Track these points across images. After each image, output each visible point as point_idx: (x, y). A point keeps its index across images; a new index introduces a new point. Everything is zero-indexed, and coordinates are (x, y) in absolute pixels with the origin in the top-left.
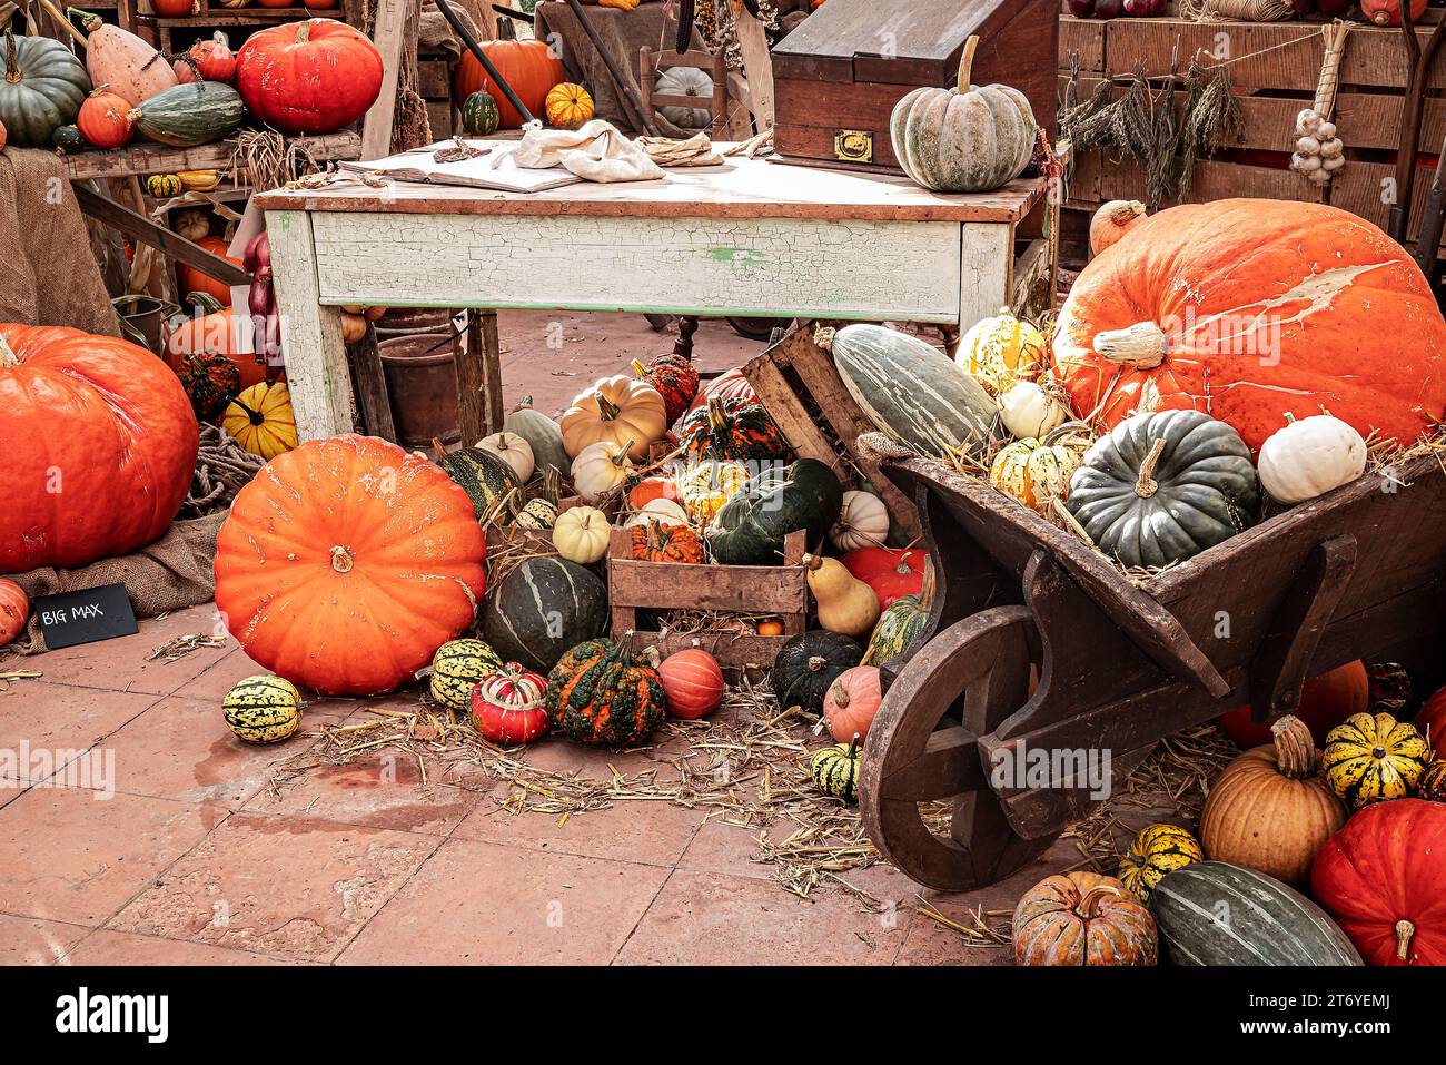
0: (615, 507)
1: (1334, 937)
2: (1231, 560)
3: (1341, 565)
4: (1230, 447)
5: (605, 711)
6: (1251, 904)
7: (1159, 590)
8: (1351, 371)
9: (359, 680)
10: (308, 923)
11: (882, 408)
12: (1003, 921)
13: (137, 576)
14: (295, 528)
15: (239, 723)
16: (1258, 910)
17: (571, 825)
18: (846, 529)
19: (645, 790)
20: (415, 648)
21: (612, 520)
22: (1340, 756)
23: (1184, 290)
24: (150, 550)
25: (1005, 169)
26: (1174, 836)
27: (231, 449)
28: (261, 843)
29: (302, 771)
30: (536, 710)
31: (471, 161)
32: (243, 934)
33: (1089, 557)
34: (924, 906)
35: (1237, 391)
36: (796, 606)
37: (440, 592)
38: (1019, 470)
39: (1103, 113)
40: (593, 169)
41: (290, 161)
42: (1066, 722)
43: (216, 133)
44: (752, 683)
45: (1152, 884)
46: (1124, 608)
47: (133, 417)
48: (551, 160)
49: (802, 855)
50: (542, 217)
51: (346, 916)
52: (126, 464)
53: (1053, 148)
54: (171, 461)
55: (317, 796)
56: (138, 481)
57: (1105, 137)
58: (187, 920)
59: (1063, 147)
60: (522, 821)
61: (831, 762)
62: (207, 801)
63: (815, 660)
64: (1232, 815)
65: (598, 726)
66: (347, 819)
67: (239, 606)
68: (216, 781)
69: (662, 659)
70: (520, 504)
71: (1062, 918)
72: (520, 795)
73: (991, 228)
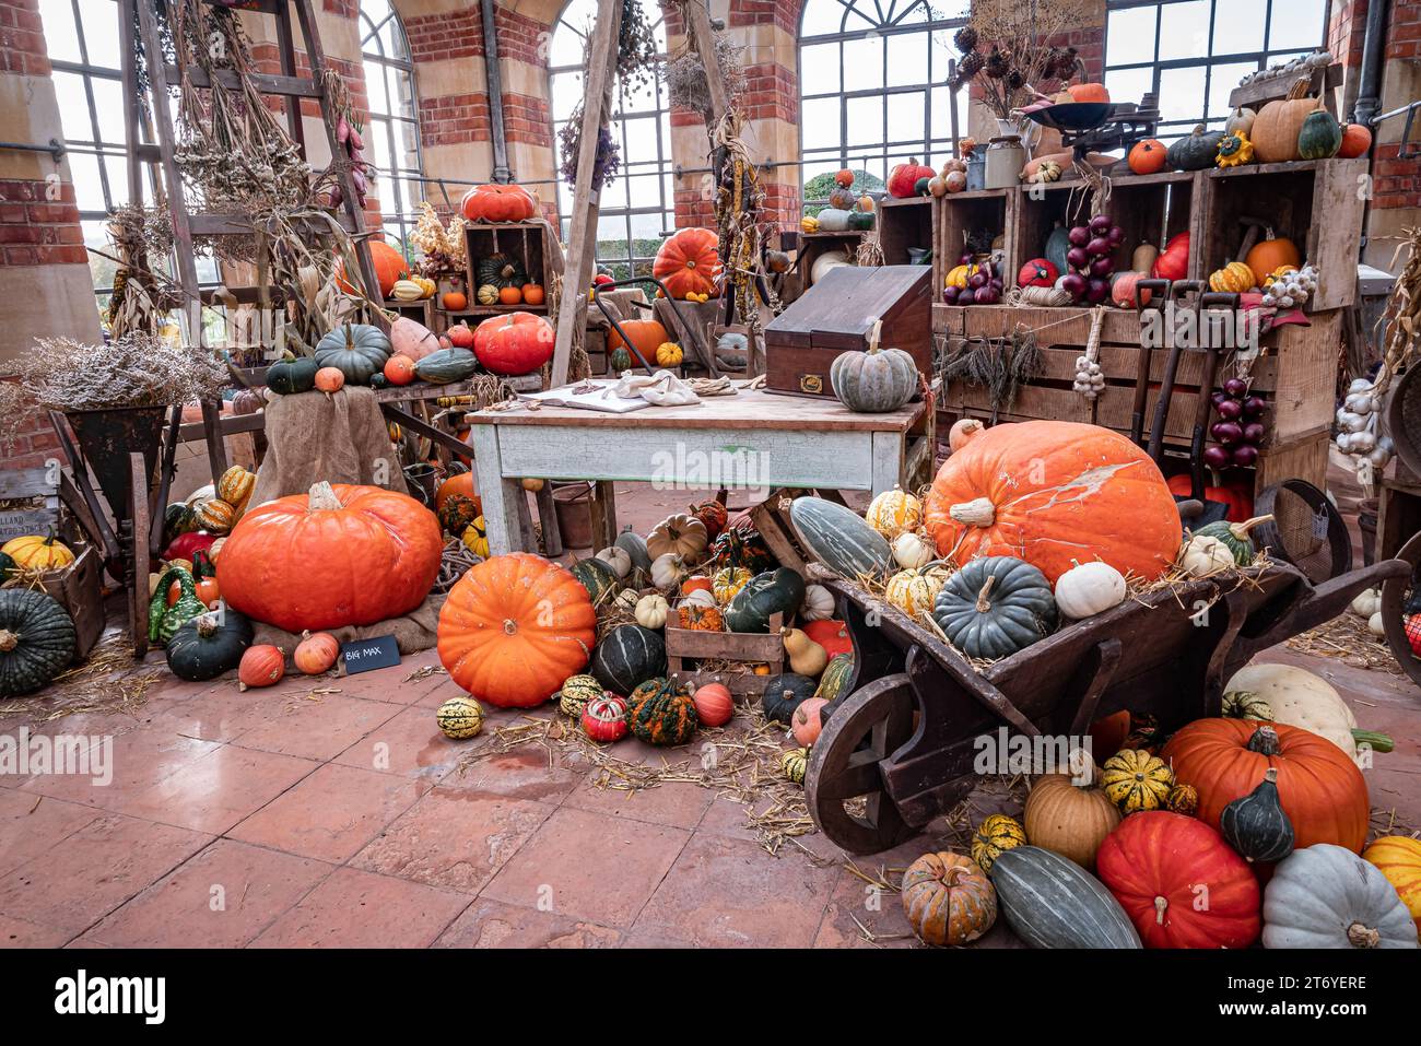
0: (673, 595)
1: (1114, 909)
2: (1039, 656)
3: (1111, 659)
4: (1037, 581)
5: (659, 724)
6: (1058, 883)
7: (992, 676)
8: (1114, 532)
9: (518, 699)
10: (467, 865)
11: (820, 548)
12: (897, 876)
13: (402, 629)
14: (484, 609)
15: (445, 727)
16: (1062, 886)
17: (635, 799)
18: (808, 609)
19: (681, 775)
20: (552, 681)
21: (670, 603)
22: (1114, 778)
23: (1006, 480)
24: (412, 615)
25: (898, 399)
26: (1007, 825)
27: (465, 553)
28: (448, 806)
29: (480, 758)
30: (620, 720)
31: (593, 393)
32: (427, 872)
33: (948, 652)
34: (848, 863)
35: (1040, 544)
36: (777, 657)
37: (565, 647)
38: (904, 591)
39: (964, 358)
40: (660, 398)
41: (500, 391)
42: (934, 753)
43: (460, 376)
44: (751, 703)
45: (993, 857)
46: (969, 686)
47: (402, 539)
48: (636, 394)
49: (774, 824)
50: (627, 428)
51: (491, 861)
52: (397, 567)
53: (930, 383)
54: (424, 563)
55: (488, 776)
56: (403, 576)
57: (965, 372)
58: (395, 861)
59: (936, 382)
60: (606, 795)
61: (794, 761)
62: (421, 778)
63: (787, 692)
64: (1044, 813)
65: (655, 734)
66: (501, 791)
67: (449, 655)
68: (429, 764)
69: (697, 688)
70: (618, 591)
71: (932, 886)
72: (606, 777)
73: (890, 435)
